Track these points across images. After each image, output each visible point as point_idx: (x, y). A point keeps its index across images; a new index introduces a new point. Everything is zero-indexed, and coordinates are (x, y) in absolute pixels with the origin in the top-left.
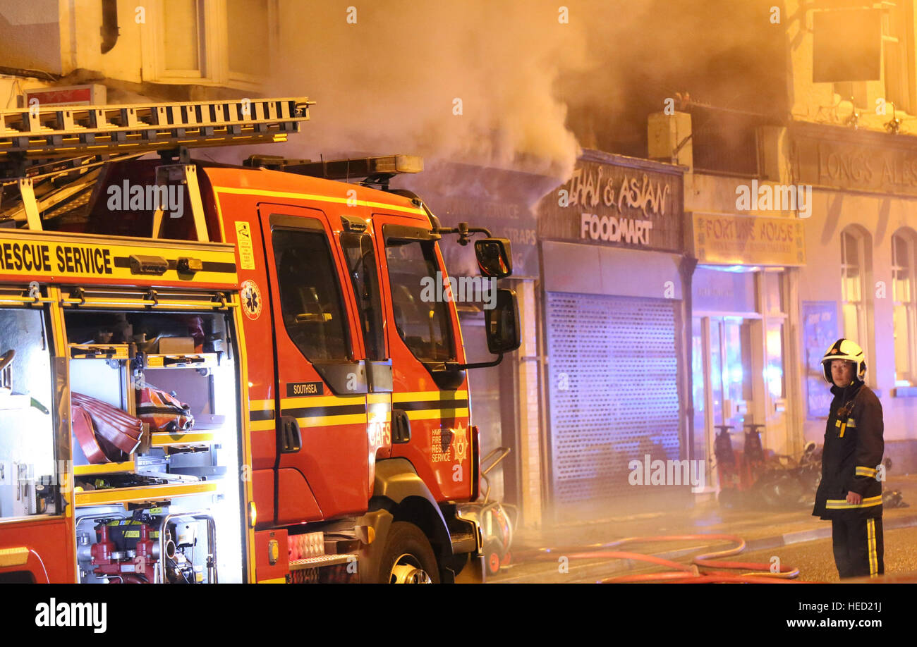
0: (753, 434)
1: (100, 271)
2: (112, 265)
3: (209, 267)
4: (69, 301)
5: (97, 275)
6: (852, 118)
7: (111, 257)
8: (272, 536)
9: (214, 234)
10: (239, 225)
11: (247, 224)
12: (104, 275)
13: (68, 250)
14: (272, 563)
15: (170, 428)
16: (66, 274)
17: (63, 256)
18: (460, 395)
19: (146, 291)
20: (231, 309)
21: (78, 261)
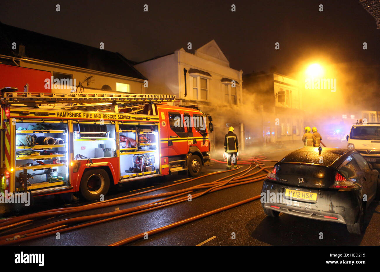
0: (270, 140)
1: (128, 119)
2: (131, 118)
3: (152, 119)
4: (120, 123)
5: (127, 119)
6: (282, 106)
7: (131, 117)
8: (165, 158)
9: (157, 114)
10: (162, 113)
11: (164, 113)
12: (129, 120)
13: (121, 116)
14: (165, 162)
15: (144, 142)
16: (120, 119)
17: (120, 117)
18: (206, 137)
19: (138, 122)
20: (157, 125)
21: (123, 117)
